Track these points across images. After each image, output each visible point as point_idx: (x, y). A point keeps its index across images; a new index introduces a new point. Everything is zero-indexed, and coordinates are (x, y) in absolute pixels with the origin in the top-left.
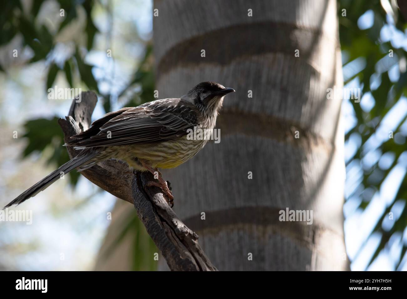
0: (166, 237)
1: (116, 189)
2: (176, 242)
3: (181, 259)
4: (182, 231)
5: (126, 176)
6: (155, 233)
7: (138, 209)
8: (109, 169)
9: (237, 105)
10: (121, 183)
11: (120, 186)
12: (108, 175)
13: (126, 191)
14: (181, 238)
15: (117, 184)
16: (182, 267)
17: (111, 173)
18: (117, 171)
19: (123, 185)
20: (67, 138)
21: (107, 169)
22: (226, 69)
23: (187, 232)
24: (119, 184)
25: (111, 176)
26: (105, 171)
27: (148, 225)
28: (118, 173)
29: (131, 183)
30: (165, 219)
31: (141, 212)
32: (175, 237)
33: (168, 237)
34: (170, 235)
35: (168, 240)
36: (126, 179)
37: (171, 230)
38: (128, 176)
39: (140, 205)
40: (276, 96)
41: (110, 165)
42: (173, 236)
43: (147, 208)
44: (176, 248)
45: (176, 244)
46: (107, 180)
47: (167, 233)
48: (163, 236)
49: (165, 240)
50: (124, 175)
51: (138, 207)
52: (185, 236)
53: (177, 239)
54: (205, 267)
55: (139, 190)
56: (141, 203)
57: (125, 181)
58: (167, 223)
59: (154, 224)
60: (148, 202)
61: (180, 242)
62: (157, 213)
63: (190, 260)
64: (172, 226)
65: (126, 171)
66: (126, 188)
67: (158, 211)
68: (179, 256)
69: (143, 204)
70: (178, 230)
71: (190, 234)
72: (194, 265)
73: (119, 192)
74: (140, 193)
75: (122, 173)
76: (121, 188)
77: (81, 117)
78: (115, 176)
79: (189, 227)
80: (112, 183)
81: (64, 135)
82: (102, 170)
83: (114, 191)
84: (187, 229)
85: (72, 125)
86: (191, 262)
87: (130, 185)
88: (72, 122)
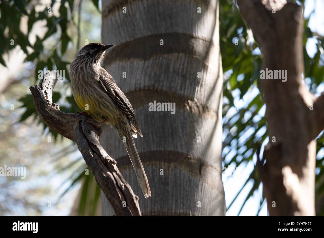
0: (95, 162)
1: (66, 133)
2: (102, 166)
3: (104, 176)
4: (106, 158)
5: (72, 124)
6: (89, 160)
7: (79, 145)
8: (62, 119)
9: (154, 85)
10: (69, 129)
11: (68, 131)
12: (61, 124)
13: (72, 133)
14: (105, 163)
15: (66, 129)
16: (104, 181)
17: (63, 122)
18: (67, 121)
19: (71, 130)
20: (35, 99)
21: (60, 120)
22: (147, 62)
23: (109, 160)
24: (68, 130)
25: (63, 124)
26: (59, 121)
27: (85, 154)
28: (68, 122)
29: (75, 128)
30: (96, 151)
31: (81, 146)
32: (101, 162)
33: (97, 162)
34: (98, 161)
35: (96, 164)
36: (72, 126)
37: (99, 158)
38: (73, 124)
39: (80, 142)
40: (179, 80)
41: (63, 117)
42: (100, 162)
43: (84, 143)
44: (101, 169)
45: (101, 167)
46: (60, 127)
47: (96, 160)
48: (93, 162)
49: (94, 164)
50: (71, 123)
51: (79, 144)
52: (108, 162)
53: (102, 164)
54: (120, 182)
55: (80, 132)
56: (81, 141)
57: (72, 127)
58: (97, 154)
59: (88, 154)
60: (85, 140)
61: (104, 166)
62: (90, 147)
63: (110, 177)
64: (100, 156)
65: (73, 121)
66: (72, 132)
67: (91, 146)
68: (103, 174)
69: (82, 141)
70: (103, 158)
71: (111, 161)
72: (113, 180)
73: (67, 134)
74: (80, 134)
75: (70, 122)
76: (69, 132)
77: (46, 87)
78: (65, 124)
79: (111, 156)
80: (63, 128)
81: (33, 97)
82: (57, 120)
83: (65, 134)
84: (109, 157)
85: (39, 91)
86: (110, 179)
87: (75, 130)
88: (38, 89)
